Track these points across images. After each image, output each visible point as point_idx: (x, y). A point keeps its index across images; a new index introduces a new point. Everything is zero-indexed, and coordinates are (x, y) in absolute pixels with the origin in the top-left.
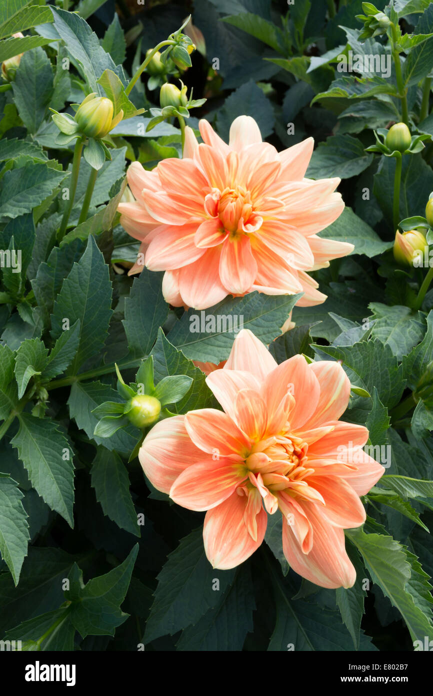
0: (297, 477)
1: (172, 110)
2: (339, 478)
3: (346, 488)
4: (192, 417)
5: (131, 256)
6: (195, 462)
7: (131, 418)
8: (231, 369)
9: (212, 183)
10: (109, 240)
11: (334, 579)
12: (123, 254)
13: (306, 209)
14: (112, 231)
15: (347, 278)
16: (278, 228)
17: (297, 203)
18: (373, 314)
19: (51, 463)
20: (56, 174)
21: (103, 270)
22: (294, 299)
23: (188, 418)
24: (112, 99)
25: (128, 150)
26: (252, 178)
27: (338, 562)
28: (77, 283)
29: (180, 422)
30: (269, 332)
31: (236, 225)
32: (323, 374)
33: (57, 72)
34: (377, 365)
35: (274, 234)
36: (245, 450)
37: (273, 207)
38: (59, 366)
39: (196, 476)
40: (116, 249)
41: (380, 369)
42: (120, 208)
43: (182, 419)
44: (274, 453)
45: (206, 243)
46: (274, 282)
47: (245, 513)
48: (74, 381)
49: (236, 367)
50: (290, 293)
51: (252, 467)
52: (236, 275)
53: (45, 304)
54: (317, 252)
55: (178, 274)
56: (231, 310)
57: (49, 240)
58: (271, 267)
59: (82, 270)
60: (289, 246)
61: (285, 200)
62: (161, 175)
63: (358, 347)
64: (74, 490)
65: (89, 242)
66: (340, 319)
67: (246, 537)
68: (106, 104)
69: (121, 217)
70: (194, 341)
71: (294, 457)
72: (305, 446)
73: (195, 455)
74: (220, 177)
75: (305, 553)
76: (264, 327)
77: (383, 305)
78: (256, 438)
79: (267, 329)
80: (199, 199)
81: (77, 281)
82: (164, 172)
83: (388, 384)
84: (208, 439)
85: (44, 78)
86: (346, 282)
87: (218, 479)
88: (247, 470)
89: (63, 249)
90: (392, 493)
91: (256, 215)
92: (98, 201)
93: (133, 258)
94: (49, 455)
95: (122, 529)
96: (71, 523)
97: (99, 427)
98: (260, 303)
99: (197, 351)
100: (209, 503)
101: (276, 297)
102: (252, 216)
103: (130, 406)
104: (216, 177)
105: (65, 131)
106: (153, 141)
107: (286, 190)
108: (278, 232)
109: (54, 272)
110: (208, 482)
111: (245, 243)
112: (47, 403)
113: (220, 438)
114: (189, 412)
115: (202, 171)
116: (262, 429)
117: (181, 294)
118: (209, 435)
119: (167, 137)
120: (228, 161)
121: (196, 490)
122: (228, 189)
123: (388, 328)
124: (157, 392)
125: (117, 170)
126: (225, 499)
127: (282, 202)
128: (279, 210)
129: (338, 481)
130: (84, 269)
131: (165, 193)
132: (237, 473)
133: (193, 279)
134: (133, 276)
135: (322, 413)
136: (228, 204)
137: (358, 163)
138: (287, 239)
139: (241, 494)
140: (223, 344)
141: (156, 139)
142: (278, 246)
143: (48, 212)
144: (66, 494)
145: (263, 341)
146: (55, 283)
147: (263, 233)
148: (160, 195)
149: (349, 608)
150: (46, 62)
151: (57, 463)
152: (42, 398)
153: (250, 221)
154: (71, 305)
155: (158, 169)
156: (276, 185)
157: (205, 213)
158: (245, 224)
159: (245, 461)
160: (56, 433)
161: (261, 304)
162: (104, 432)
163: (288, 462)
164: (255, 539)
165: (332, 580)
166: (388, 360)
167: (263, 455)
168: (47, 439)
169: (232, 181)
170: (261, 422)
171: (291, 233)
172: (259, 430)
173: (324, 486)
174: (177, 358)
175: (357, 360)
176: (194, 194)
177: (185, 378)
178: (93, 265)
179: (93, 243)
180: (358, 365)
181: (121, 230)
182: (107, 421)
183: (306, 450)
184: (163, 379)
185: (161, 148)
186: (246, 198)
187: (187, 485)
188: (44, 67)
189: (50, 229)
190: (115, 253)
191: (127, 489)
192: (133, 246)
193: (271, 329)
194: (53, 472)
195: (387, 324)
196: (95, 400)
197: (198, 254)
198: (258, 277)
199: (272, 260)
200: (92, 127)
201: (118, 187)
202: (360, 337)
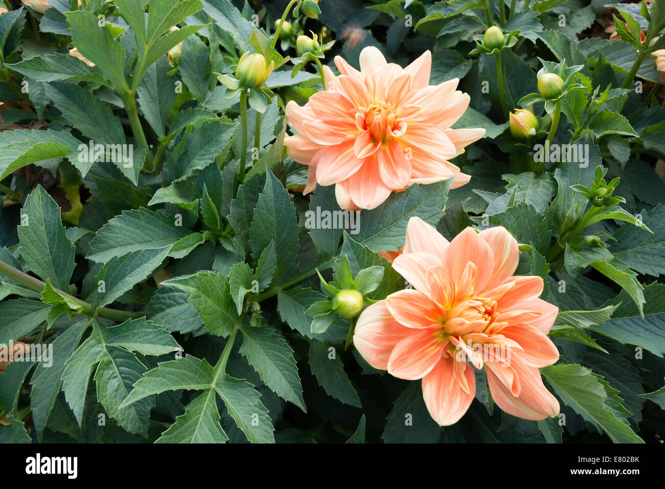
0: (492, 332)
1: (309, 56)
2: (526, 325)
3: (535, 331)
4: (391, 300)
5: (301, 180)
6: (402, 338)
7: (340, 312)
8: (410, 253)
9: (355, 104)
10: (282, 170)
11: (541, 412)
12: (294, 180)
13: (439, 108)
14: (282, 162)
15: (475, 161)
16: (419, 129)
17: (430, 104)
18: (508, 183)
19: (276, 362)
20: (229, 127)
21: (284, 195)
22: (448, 183)
23: (389, 301)
24: (262, 54)
25: (278, 98)
26: (389, 93)
27: (541, 397)
28: (264, 210)
29: (382, 307)
30: (433, 215)
31: (385, 133)
32: (492, 239)
33: (211, 50)
34: (526, 222)
35: (417, 134)
36: (440, 318)
37: (411, 112)
38: (264, 281)
39: (406, 350)
40: (289, 177)
41: (529, 226)
42: (286, 141)
43: (384, 304)
44: (468, 315)
45: (365, 153)
46: (426, 173)
47: (454, 371)
48: (278, 291)
49: (414, 250)
50: (444, 179)
51: (451, 331)
52: (395, 174)
53: (242, 233)
54: (455, 141)
55: (345, 184)
56: (397, 204)
57: (232, 182)
58: (420, 161)
59: (267, 198)
60: (432, 141)
61: (421, 104)
62: (314, 108)
63: (510, 211)
64: (301, 381)
65: (268, 175)
66: (482, 193)
67: (460, 392)
68: (259, 59)
69: (287, 150)
70: (371, 236)
71: (487, 316)
72: (494, 304)
73: (400, 332)
74: (361, 98)
75: (515, 396)
76: (428, 212)
77: (513, 175)
78: (447, 306)
79: (431, 213)
80: (350, 120)
81: (265, 208)
82: (315, 104)
83: (537, 237)
84: (409, 316)
85: (202, 58)
86: (475, 164)
87: (424, 348)
88: (446, 335)
89: (246, 185)
90: (566, 327)
91: (399, 122)
92: (264, 143)
93: (302, 182)
94: (273, 355)
95: (345, 404)
96: (304, 409)
97: (313, 326)
98: (420, 192)
99: (376, 244)
100: (423, 371)
101: (432, 184)
102: (396, 123)
103: (337, 302)
104: (358, 98)
105: (230, 88)
106: (296, 87)
107: (418, 97)
108: (419, 132)
109: (244, 205)
110: (417, 352)
111: (395, 147)
112: (260, 313)
113: (418, 313)
114: (388, 296)
115: (346, 96)
116: (451, 296)
117: (353, 199)
118: (408, 312)
119: (306, 82)
120: (366, 83)
121: (408, 361)
122: (371, 106)
123: (522, 192)
124: (356, 286)
125: (273, 116)
126: (436, 364)
127: (419, 106)
128: (418, 113)
129: (526, 327)
130: (268, 197)
131: (319, 121)
132: (439, 339)
133: (359, 186)
134: (308, 195)
135: (498, 272)
136: (374, 117)
137: (461, 69)
138: (429, 136)
139: (447, 357)
140: (397, 234)
141: (298, 85)
142: (422, 143)
143: (226, 161)
144: (295, 386)
145: (431, 224)
146: (247, 214)
147: (407, 136)
148: (317, 123)
149: (549, 430)
150: (201, 45)
151: (281, 361)
152: (255, 310)
153: (396, 127)
154: (264, 229)
155: (310, 103)
156: (409, 94)
157: (358, 130)
158: (393, 130)
159: (443, 328)
160: (274, 336)
161: (422, 194)
162: (319, 329)
163: (482, 321)
164: (468, 392)
165: (539, 413)
166: (533, 217)
167: (460, 320)
168: (268, 343)
169: (372, 99)
170: (450, 292)
171: (431, 130)
172: (449, 299)
173: (515, 334)
174: (364, 253)
175: (512, 222)
176: (344, 117)
177: (377, 268)
178: (274, 192)
179: (271, 175)
180: (513, 227)
181: (288, 161)
182: (319, 318)
183: (495, 308)
184: (359, 273)
185: (303, 91)
186: (388, 110)
187: (400, 359)
188: (200, 49)
189: (232, 172)
190: (288, 180)
191: (342, 370)
192: (300, 172)
193: (434, 212)
194: (279, 369)
195: (521, 189)
196: (299, 302)
197: (358, 164)
198: (413, 173)
199: (420, 156)
200: (251, 80)
201: (280, 125)
202: (506, 203)
